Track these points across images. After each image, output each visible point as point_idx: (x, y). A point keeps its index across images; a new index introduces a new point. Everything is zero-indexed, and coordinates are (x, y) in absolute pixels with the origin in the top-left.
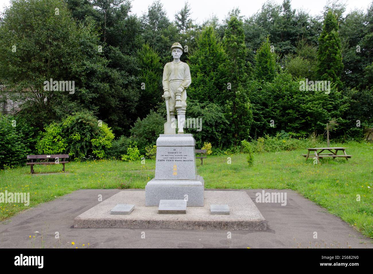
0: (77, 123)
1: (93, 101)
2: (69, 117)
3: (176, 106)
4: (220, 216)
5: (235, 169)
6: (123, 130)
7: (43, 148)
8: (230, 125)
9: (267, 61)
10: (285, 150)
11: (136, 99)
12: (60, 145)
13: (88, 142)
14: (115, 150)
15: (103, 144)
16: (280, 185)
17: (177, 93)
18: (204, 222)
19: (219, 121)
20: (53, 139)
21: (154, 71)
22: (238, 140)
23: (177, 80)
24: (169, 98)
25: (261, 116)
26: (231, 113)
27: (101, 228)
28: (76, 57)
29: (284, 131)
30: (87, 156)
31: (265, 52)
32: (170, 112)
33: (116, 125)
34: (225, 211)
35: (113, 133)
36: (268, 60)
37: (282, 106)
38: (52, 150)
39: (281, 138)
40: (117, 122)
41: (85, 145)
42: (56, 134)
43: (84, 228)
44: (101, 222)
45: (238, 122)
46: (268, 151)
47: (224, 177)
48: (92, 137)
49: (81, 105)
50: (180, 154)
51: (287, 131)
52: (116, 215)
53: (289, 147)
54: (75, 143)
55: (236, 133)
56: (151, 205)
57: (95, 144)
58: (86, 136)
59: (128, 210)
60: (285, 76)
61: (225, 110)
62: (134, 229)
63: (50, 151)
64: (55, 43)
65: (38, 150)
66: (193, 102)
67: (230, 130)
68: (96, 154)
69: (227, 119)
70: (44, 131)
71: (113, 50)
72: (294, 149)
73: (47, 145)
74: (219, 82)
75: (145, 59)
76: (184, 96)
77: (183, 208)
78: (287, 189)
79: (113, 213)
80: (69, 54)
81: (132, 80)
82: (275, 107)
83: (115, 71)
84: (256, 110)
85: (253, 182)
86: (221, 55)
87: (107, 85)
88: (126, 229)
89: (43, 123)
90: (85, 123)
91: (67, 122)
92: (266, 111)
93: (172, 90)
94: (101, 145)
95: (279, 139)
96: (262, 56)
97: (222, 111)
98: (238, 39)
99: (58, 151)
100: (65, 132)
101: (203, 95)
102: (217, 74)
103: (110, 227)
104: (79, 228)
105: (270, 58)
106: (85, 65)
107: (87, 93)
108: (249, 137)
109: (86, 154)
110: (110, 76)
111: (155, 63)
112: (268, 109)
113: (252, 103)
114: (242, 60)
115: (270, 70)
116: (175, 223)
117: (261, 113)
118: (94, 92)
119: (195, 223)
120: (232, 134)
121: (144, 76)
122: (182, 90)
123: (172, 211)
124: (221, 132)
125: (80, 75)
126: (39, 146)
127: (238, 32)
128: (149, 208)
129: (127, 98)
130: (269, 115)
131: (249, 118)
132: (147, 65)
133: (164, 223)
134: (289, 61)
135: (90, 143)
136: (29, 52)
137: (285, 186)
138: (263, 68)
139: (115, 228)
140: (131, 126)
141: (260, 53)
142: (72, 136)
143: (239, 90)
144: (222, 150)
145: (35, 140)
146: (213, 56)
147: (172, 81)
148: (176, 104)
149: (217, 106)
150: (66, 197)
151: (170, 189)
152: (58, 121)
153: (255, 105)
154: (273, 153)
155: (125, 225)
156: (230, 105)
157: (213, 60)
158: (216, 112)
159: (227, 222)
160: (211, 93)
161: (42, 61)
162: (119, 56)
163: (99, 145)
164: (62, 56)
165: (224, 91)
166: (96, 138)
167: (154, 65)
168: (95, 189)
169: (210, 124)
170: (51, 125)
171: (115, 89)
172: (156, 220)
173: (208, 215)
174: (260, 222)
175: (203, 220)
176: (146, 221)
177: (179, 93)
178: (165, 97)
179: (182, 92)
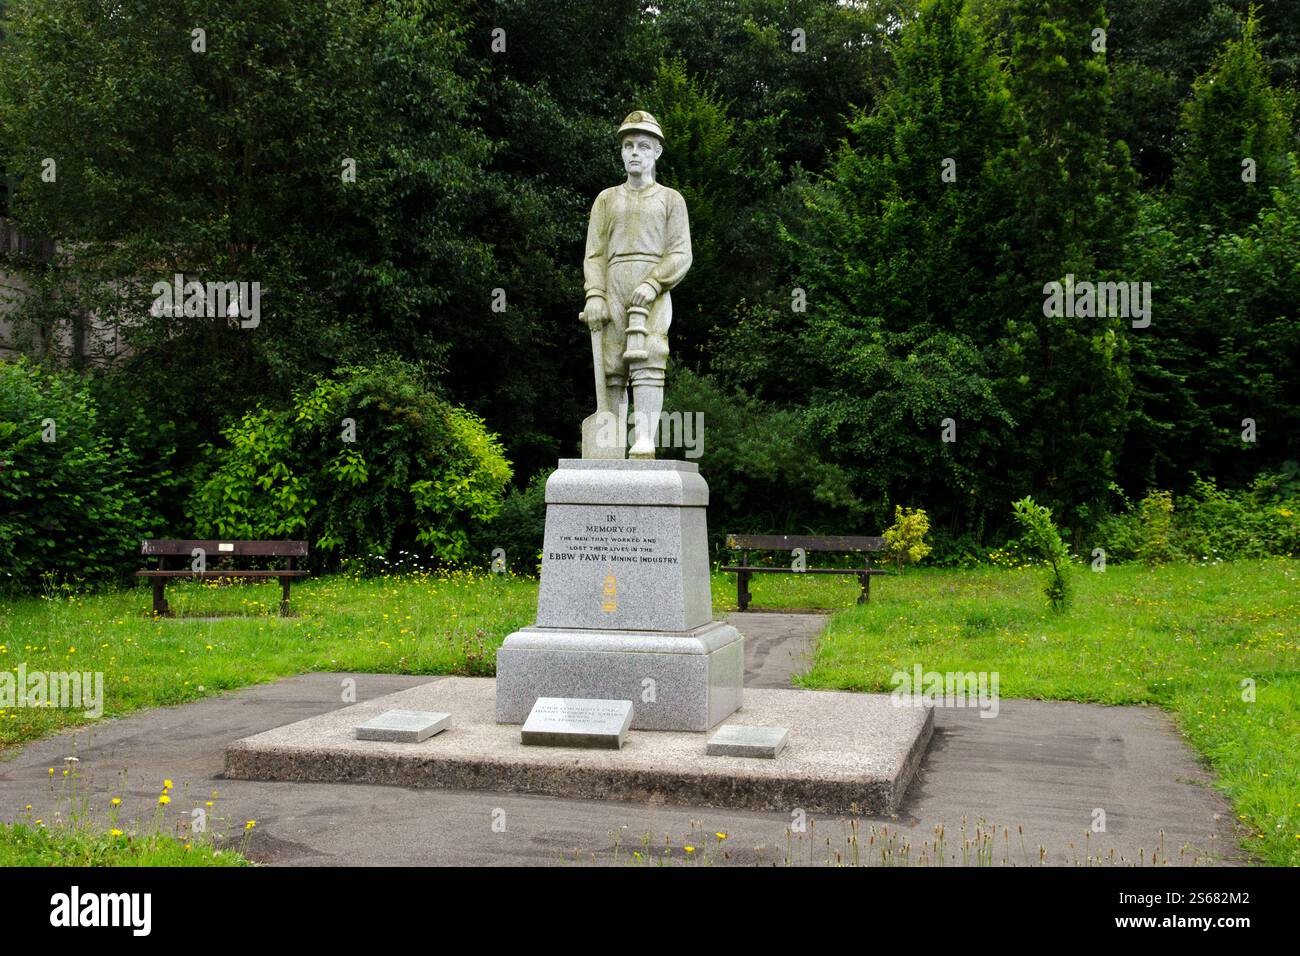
1: (428, 318)
2: (324, 387)
3: (629, 353)
6: (557, 444)
7: (215, 517)
8: (1021, 434)
9: (1243, 131)
10: (1287, 552)
12: (283, 505)
13: (398, 491)
15: (462, 506)
16: (1120, 687)
17: (632, 305)
18: (669, 775)
20: (257, 476)
21: (703, 184)
23: (636, 257)
24: (605, 325)
25: (1181, 395)
26: (1024, 379)
27: (313, 782)
30: (392, 556)
31: (1237, 88)
32: (608, 377)
33: (527, 422)
35: (507, 456)
36: (1245, 125)
37: (1287, 348)
38: (251, 522)
39: (1274, 497)
40: (533, 409)
41: (386, 504)
42: (266, 455)
43: (257, 779)
44: (315, 761)
45: (1060, 419)
46: (1200, 556)
48: (416, 474)
49: (373, 334)
50: (629, 535)
52: (373, 743)
54: (347, 498)
56: (516, 719)
57: (427, 504)
58: (390, 470)
59: (418, 728)
61: (1001, 364)
62: (423, 789)
63: (245, 526)
64: (272, 74)
65: (195, 523)
66: (858, 326)
67: (1022, 456)
69: (1005, 405)
70: (222, 443)
71: (518, 96)
73: (230, 500)
74: (982, 237)
77: (612, 726)
78: (1144, 703)
79: (364, 735)
80: (327, 117)
82: (1256, 355)
83: (527, 189)
84: (1156, 367)
86: (997, 108)
87: (485, 251)
88: (395, 790)
89: (217, 408)
90: (386, 413)
91: (311, 409)
92: (1209, 370)
93: (616, 293)
94: (452, 506)
95: (1263, 502)
96: (1217, 109)
97: (989, 370)
99: (276, 527)
100: (306, 451)
101: (904, 297)
102: (974, 201)
103: (344, 781)
104: (239, 778)
105: (1256, 114)
106: (392, 164)
107: (403, 286)
108: (1113, 486)
109: (388, 543)
110: (507, 208)
111: (709, 149)
112: (1221, 360)
114: (1086, 135)
116: (568, 775)
117: (1185, 378)
118: (432, 281)
119: (637, 777)
122: (650, 295)
123: (570, 735)
124: (980, 463)
125: (373, 210)
126: (198, 504)
131: (1110, 403)
133: (529, 774)
135: (410, 497)
136: (165, 111)
137: (1140, 692)
139: (362, 782)
141: (1210, 95)
142: (333, 464)
144: (982, 546)
145: (184, 480)
146: (960, 118)
147: (616, 259)
148: (628, 348)
149: (967, 344)
150: (246, 692)
151: (584, 664)
152: (279, 404)
154: (1227, 567)
155: (395, 774)
156: (1021, 342)
157: (961, 137)
158: (956, 375)
159: (748, 781)
160: (941, 288)
161: (215, 148)
162: (545, 121)
163: (445, 507)
164: (300, 126)
165: (1002, 278)
166: (430, 478)
167: (704, 157)
168: (370, 672)
169: (926, 424)
170: (248, 420)
171: (522, 266)
172: (501, 763)
173: (693, 757)
174: (867, 785)
175: (665, 770)
176: (467, 765)
177: (640, 306)
178: (590, 318)
179: (652, 303)
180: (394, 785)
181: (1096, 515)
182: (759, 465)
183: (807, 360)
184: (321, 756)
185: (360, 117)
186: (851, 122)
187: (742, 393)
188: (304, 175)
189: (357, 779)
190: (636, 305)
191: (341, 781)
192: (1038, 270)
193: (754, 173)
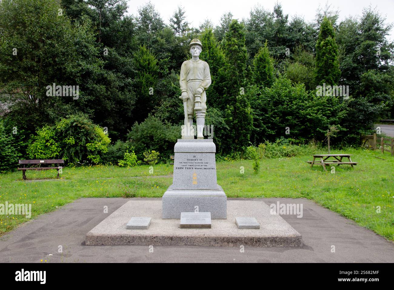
0: (72, 126)
1: (89, 104)
2: (63, 120)
3: (196, 108)
4: (250, 231)
5: (242, 176)
6: (118, 134)
7: (35, 153)
8: (230, 131)
9: (266, 66)
10: (286, 156)
11: (133, 102)
12: (53, 150)
13: (83, 146)
14: (111, 155)
15: (99, 149)
16: (295, 194)
17: (196, 94)
18: (234, 238)
19: (219, 126)
20: (46, 143)
21: (151, 73)
22: (238, 146)
23: (196, 80)
24: (187, 100)
25: (261, 122)
26: (231, 118)
27: (117, 245)
28: (71, 57)
29: (283, 137)
30: (82, 162)
31: (264, 57)
32: (188, 115)
33: (112, 129)
34: (254, 225)
35: (109, 137)
36: (266, 65)
37: (281, 112)
38: (44, 154)
39: (280, 144)
40: (113, 126)
41: (80, 149)
42: (48, 137)
43: (97, 245)
44: (117, 238)
45: (238, 127)
46: (269, 157)
47: (233, 185)
48: (87, 141)
49: (75, 108)
50: (200, 162)
51: (287, 137)
52: (133, 230)
53: (289, 153)
54: (69, 148)
55: (236, 138)
56: (169, 217)
57: (90, 149)
58: (81, 141)
59: (146, 224)
60: (284, 81)
61: (226, 115)
62: (155, 246)
63: (43, 155)
64: (49, 42)
65: (29, 155)
67: (231, 136)
68: (91, 159)
69: (227, 124)
70: (36, 134)
72: (295, 155)
73: (39, 149)
74: (219, 86)
75: (142, 61)
76: (204, 98)
77: (208, 221)
78: (302, 197)
79: (129, 228)
80: (64, 54)
81: (129, 83)
82: (275, 113)
83: (111, 73)
84: (256, 116)
85: (265, 191)
86: (221, 58)
87: (103, 87)
89: (35, 125)
90: (80, 127)
91: (61, 125)
92: (265, 116)
93: (191, 91)
94: (96, 149)
95: (278, 145)
96: (260, 61)
97: (223, 116)
98: (239, 43)
99: (51, 155)
100: (59, 136)
102: (217, 78)
104: (92, 245)
105: (268, 63)
106: (80, 65)
107: (82, 95)
108: (250, 142)
109: (80, 159)
110: (106, 78)
111: (152, 66)
112: (268, 114)
113: (252, 108)
114: (243, 64)
115: (268, 76)
116: (202, 239)
117: (261, 118)
118: (89, 95)
119: (224, 239)
120: (232, 140)
121: (141, 78)
122: (202, 91)
123: (196, 225)
124: (221, 138)
125: (75, 76)
126: (30, 150)
127: (239, 36)
128: (167, 222)
129: (123, 101)
130: (268, 120)
131: (249, 124)
132: (144, 67)
133: (189, 239)
134: (287, 66)
135: (85, 147)
137: (299, 194)
138: (261, 73)
139: (133, 245)
140: (128, 130)
141: (258, 58)
142: (66, 140)
143: (240, 95)
144: (222, 156)
145: (26, 144)
146: (213, 59)
147: (190, 81)
149: (218, 110)
150: (67, 207)
151: (190, 200)
152: (51, 124)
153: (254, 110)
154: (274, 160)
155: (144, 241)
156: (230, 110)
157: (213, 64)
158: (216, 117)
159: (259, 238)
160: (210, 98)
161: (34, 61)
162: (114, 57)
164: (57, 55)
165: (225, 96)
166: (91, 142)
167: (151, 67)
168: (98, 197)
170: (44, 129)
171: (111, 91)
172: (180, 236)
173: (236, 230)
174: (295, 237)
175: (233, 236)
176: (168, 237)
177: (199, 94)
178: (183, 98)
179: (201, 94)
180: (144, 245)
181: (246, 148)
182: (172, 139)
183: (177, 114)
184: (119, 237)
185: (72, 54)
187: (166, 122)
188: (58, 68)
189: (131, 244)
191: (126, 244)
192: (233, 94)
193: (162, 71)
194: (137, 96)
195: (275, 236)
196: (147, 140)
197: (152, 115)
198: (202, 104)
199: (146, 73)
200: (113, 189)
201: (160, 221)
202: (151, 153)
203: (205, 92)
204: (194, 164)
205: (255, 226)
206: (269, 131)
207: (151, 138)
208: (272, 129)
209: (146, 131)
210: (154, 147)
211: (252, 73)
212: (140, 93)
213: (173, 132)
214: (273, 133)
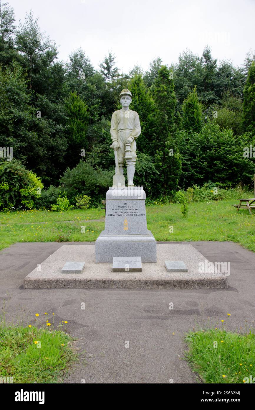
0: (5, 173)
1: (21, 150)
3: (126, 157)
4: (179, 274)
5: (171, 220)
6: (51, 179)
8: (160, 175)
9: (194, 112)
10: (213, 200)
11: (64, 148)
13: (17, 192)
14: (44, 200)
15: (33, 194)
16: (221, 237)
17: (126, 143)
18: (164, 281)
19: (149, 171)
21: (82, 120)
22: (167, 190)
23: (127, 130)
24: (118, 149)
25: (189, 167)
26: (161, 163)
27: (53, 288)
28: (3, 104)
29: (211, 181)
30: (16, 207)
31: (192, 103)
32: (119, 163)
33: (44, 174)
34: (182, 268)
35: (42, 182)
36: (195, 110)
37: (209, 157)
39: (208, 188)
40: (45, 171)
41: (14, 195)
43: (35, 289)
44: (53, 282)
45: (167, 172)
46: (197, 201)
47: (162, 229)
48: (21, 187)
50: (131, 208)
51: (214, 181)
52: (68, 274)
53: (216, 197)
54: (4, 193)
55: (165, 183)
56: (101, 262)
57: (24, 194)
58: (15, 186)
59: (80, 268)
60: (212, 127)
61: (155, 160)
62: (89, 289)
67: (160, 180)
68: (25, 204)
69: (157, 169)
71: (40, 98)
72: (222, 199)
74: (148, 132)
75: (72, 108)
76: (134, 146)
77: (139, 265)
78: (228, 240)
79: (64, 272)
81: (60, 129)
82: (203, 158)
83: (42, 120)
84: (184, 161)
85: (193, 234)
86: (150, 104)
87: (35, 134)
88: (80, 290)
90: (13, 173)
92: (194, 161)
93: (121, 140)
94: (30, 195)
95: (206, 189)
96: (189, 107)
97: (152, 162)
98: (168, 89)
102: (146, 124)
103: (63, 288)
104: (30, 289)
105: (196, 108)
106: (12, 113)
107: (15, 142)
108: (178, 187)
109: (15, 204)
110: (38, 124)
111: (83, 112)
112: (196, 159)
113: (181, 153)
114: (172, 110)
115: (197, 121)
116: (133, 282)
117: (189, 163)
118: (21, 141)
119: (154, 282)
120: (161, 184)
121: (72, 124)
122: (132, 141)
124: (151, 182)
125: (8, 124)
127: (168, 82)
128: (100, 265)
129: (55, 147)
130: (197, 165)
131: (178, 169)
132: (74, 114)
133: (121, 283)
135: (19, 193)
137: (226, 237)
138: (190, 118)
140: (60, 176)
141: (187, 104)
142: (0, 185)
143: (169, 140)
144: (151, 200)
146: (142, 106)
147: (121, 130)
148: (126, 155)
149: (147, 156)
150: (4, 252)
151: (121, 245)
153: (183, 155)
154: (202, 203)
155: (79, 285)
156: (160, 155)
157: (142, 110)
158: (146, 162)
159: (187, 281)
160: (140, 143)
162: (46, 104)
163: (28, 195)
165: (154, 141)
166: (25, 188)
167: (82, 114)
168: (33, 242)
169: (140, 174)
171: (42, 138)
172: (112, 280)
173: (165, 273)
174: (221, 280)
175: (162, 279)
176: (102, 281)
177: (129, 144)
178: (114, 147)
179: (132, 143)
180: (79, 288)
181: (175, 192)
182: (103, 184)
183: (108, 159)
184: (55, 281)
185: (4, 101)
186: (118, 106)
187: (97, 167)
189: (67, 287)
190: (128, 143)
191: (62, 288)
192: (162, 139)
193: (93, 117)
194: (68, 142)
195: (202, 279)
196: (79, 185)
197: (84, 161)
198: (132, 152)
199: (77, 119)
200: (47, 233)
201: (93, 265)
202: (82, 198)
203: (135, 141)
204: (125, 211)
205: (183, 270)
206: (197, 175)
207: (83, 183)
208: (201, 173)
209: (78, 176)
210: (86, 192)
211: (180, 119)
212: (71, 139)
213: (104, 177)
214: (201, 177)
